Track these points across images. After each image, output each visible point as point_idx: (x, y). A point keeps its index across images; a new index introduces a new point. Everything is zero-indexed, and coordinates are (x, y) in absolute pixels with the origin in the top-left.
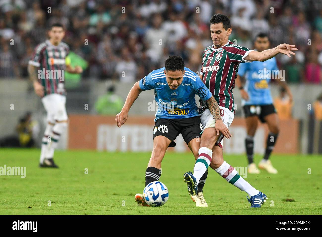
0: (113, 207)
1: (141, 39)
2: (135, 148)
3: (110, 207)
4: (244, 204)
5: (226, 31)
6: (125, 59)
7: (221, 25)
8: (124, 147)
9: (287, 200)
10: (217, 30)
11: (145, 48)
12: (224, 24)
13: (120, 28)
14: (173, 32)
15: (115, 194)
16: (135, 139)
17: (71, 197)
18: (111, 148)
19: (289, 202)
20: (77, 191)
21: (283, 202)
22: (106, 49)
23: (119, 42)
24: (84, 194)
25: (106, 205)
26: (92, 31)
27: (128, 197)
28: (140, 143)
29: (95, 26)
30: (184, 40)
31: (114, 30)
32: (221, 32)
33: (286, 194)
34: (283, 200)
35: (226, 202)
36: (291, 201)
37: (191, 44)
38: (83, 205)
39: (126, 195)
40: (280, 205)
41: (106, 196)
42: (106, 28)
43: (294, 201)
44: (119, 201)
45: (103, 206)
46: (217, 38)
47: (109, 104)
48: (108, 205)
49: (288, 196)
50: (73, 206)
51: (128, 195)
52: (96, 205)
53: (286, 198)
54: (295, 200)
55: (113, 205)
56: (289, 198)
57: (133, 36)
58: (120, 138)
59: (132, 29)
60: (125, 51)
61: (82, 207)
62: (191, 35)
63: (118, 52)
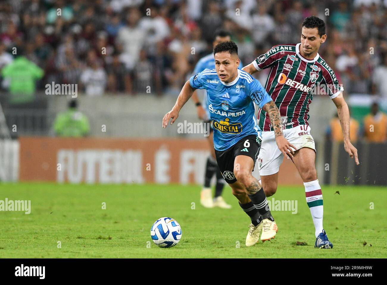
0: (77, 254)
1: (111, 41)
2: (104, 178)
3: (74, 254)
4: (243, 249)
5: (321, 38)
6: (91, 65)
7: (315, 30)
8: (90, 177)
9: (298, 244)
10: (311, 36)
11: (117, 52)
12: (319, 30)
13: (84, 26)
14: (152, 32)
15: (79, 238)
16: (105, 167)
17: (24, 241)
18: (75, 179)
19: (300, 246)
20: (31, 233)
21: (293, 247)
22: (67, 53)
23: (83, 45)
24: (40, 238)
25: (67, 252)
26: (49, 30)
27: (96, 241)
28: (110, 173)
29: (54, 25)
30: (167, 41)
31: (76, 29)
32: (315, 39)
33: (297, 236)
34: (293, 243)
35: (221, 246)
36: (303, 244)
37: (176, 46)
38: (40, 251)
39: (94, 239)
40: (289, 250)
41: (68, 239)
42: (66, 27)
43: (306, 244)
44: (85, 247)
45: (64, 252)
46: (309, 45)
47: (71, 123)
48: (71, 252)
49: (299, 238)
50: (26, 253)
51: (97, 239)
52: (55, 252)
53: (296, 241)
54: (308, 244)
55: (77, 252)
56: (301, 241)
57: (102, 36)
58: (85, 166)
59: (101, 27)
60: (92, 56)
61: (38, 254)
62: (176, 34)
63: (82, 57)
